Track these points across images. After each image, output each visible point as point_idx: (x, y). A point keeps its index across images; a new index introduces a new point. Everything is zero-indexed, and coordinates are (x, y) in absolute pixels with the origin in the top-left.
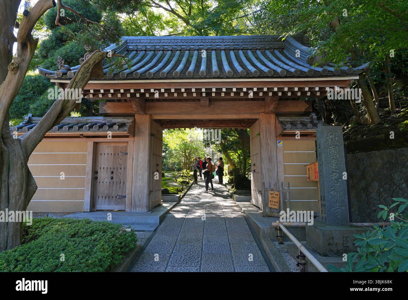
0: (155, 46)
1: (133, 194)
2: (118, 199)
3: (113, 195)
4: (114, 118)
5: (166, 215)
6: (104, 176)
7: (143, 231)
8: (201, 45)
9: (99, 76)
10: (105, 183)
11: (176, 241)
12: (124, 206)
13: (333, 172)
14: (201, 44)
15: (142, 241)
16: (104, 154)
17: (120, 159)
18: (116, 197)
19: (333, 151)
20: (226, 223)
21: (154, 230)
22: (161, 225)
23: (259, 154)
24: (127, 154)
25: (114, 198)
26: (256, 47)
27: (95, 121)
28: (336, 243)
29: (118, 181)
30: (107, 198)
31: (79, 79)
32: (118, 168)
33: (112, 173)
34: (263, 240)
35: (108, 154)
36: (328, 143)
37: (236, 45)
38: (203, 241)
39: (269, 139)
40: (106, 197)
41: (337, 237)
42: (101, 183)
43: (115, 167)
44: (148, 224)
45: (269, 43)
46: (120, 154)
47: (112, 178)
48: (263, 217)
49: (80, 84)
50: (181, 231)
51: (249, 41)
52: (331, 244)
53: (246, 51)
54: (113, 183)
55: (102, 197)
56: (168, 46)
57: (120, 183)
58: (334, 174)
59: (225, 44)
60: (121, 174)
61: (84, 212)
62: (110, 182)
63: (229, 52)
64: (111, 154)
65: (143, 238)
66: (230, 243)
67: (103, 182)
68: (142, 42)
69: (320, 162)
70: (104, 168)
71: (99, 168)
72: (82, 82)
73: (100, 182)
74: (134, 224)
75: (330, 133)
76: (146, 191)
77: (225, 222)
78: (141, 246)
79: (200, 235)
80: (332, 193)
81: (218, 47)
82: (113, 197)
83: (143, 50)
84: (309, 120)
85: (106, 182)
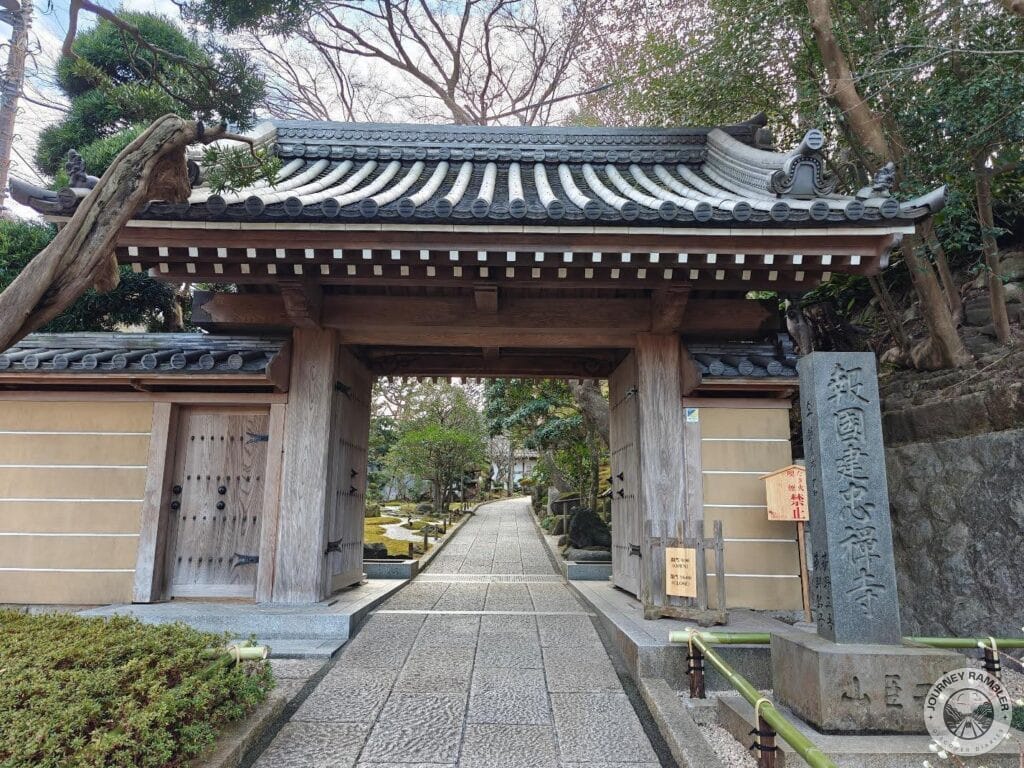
0: (354, 146)
1: (279, 550)
2: (237, 565)
3: (222, 554)
4: (234, 337)
5: (371, 613)
6: (198, 501)
7: (300, 657)
8: (480, 149)
9: (176, 194)
10: (199, 519)
11: (393, 686)
12: (252, 588)
13: (852, 484)
14: (480, 145)
15: (290, 685)
16: (203, 438)
17: (248, 452)
18: (231, 561)
19: (850, 424)
20: (539, 636)
21: (330, 653)
22: (355, 641)
23: (634, 443)
24: (265, 438)
25: (225, 562)
26: (629, 158)
27: (180, 344)
28: (865, 695)
29: (237, 515)
30: (204, 565)
31: (109, 195)
32: (238, 478)
33: (223, 491)
34: (645, 685)
35: (212, 438)
36: (835, 402)
37: (576, 151)
38: (470, 685)
39: (661, 403)
40: (200, 560)
41: (868, 676)
42: (190, 520)
43: (230, 474)
44: (316, 636)
45: (665, 147)
46: (247, 438)
47: (221, 507)
48: (646, 619)
49: (112, 210)
50: (410, 657)
51: (610, 141)
52: (850, 698)
53: (602, 167)
54: (225, 519)
55: (190, 560)
56: (390, 147)
57: (245, 519)
58: (854, 489)
59: (546, 147)
60: (247, 494)
61: (133, 603)
62: (214, 519)
63: (557, 169)
64: (222, 439)
65: (296, 678)
66: (548, 693)
67: (194, 518)
68: (320, 135)
69: (813, 454)
70: (199, 478)
71: (185, 478)
72: (118, 204)
73: (184, 518)
74: (275, 636)
75: (840, 373)
76: (316, 544)
77: (538, 631)
78: (284, 700)
79: (462, 669)
80: (848, 544)
81: (526, 154)
82: (221, 560)
83: (323, 156)
84: (772, 354)
85: (205, 518)
